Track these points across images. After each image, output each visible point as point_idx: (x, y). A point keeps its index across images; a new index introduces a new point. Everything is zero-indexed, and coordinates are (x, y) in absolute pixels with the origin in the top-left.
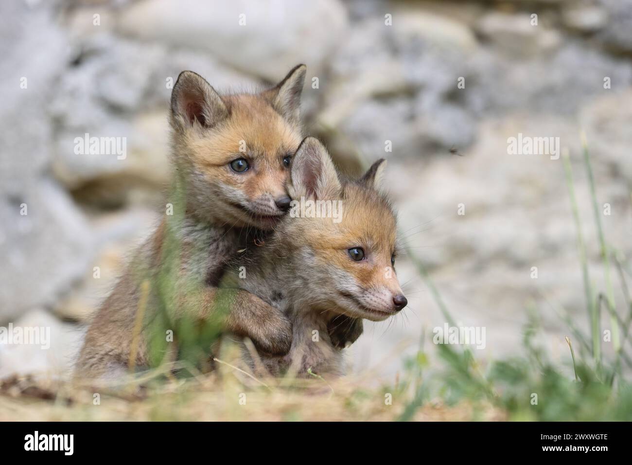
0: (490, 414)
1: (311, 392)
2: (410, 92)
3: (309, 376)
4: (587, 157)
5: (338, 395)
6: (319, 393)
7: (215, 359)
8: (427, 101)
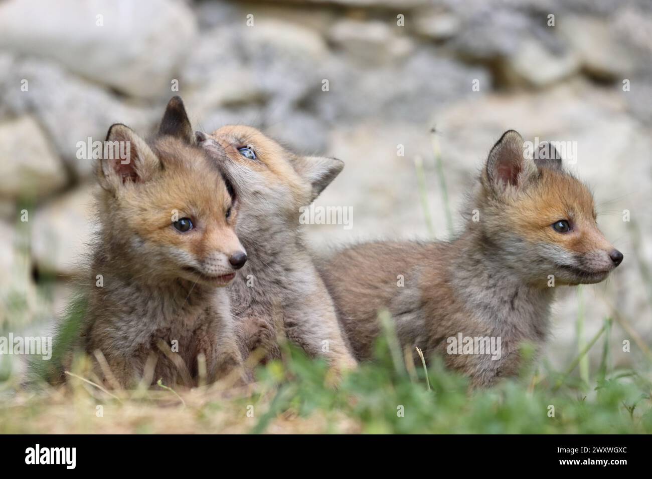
0: (343, 426)
1: (162, 405)
2: (261, 100)
3: (160, 389)
4: (440, 165)
5: (190, 407)
6: (170, 406)
7: (67, 372)
8: (278, 110)
